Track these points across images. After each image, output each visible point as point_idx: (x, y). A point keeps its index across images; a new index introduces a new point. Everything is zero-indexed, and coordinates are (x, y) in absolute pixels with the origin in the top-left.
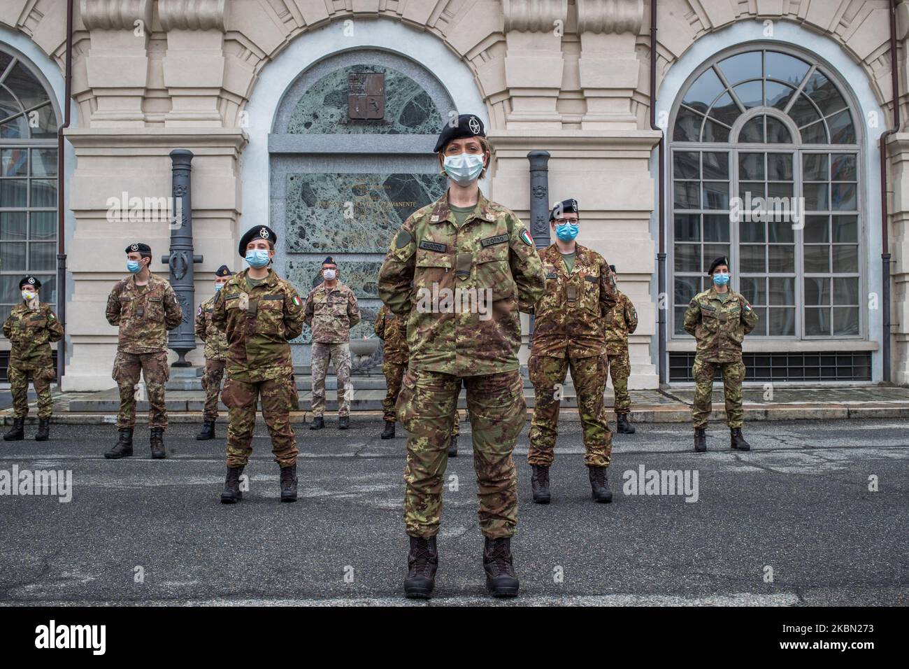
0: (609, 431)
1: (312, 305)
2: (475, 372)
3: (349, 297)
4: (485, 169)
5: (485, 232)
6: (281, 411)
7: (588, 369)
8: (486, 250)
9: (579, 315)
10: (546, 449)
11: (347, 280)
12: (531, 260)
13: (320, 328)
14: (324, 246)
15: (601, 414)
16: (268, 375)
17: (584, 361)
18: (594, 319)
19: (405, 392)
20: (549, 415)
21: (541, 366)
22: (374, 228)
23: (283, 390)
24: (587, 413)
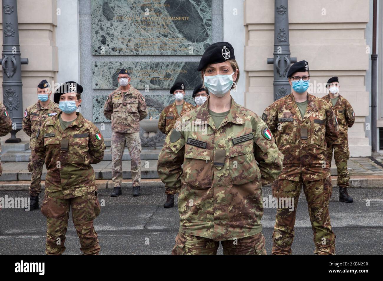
0: (333, 234)
1: (111, 105)
2: (229, 238)
3: (139, 98)
4: (235, 83)
5: (235, 133)
6: (87, 219)
7: (317, 189)
8: (236, 147)
9: (310, 149)
10: (286, 247)
11: (138, 75)
12: (271, 150)
13: (118, 122)
14: (121, 50)
15: (327, 222)
16: (77, 193)
17: (314, 183)
18: (321, 151)
19: (177, 249)
20: (288, 223)
21: (281, 187)
22: (158, 37)
23: (89, 204)
24: (316, 221)
